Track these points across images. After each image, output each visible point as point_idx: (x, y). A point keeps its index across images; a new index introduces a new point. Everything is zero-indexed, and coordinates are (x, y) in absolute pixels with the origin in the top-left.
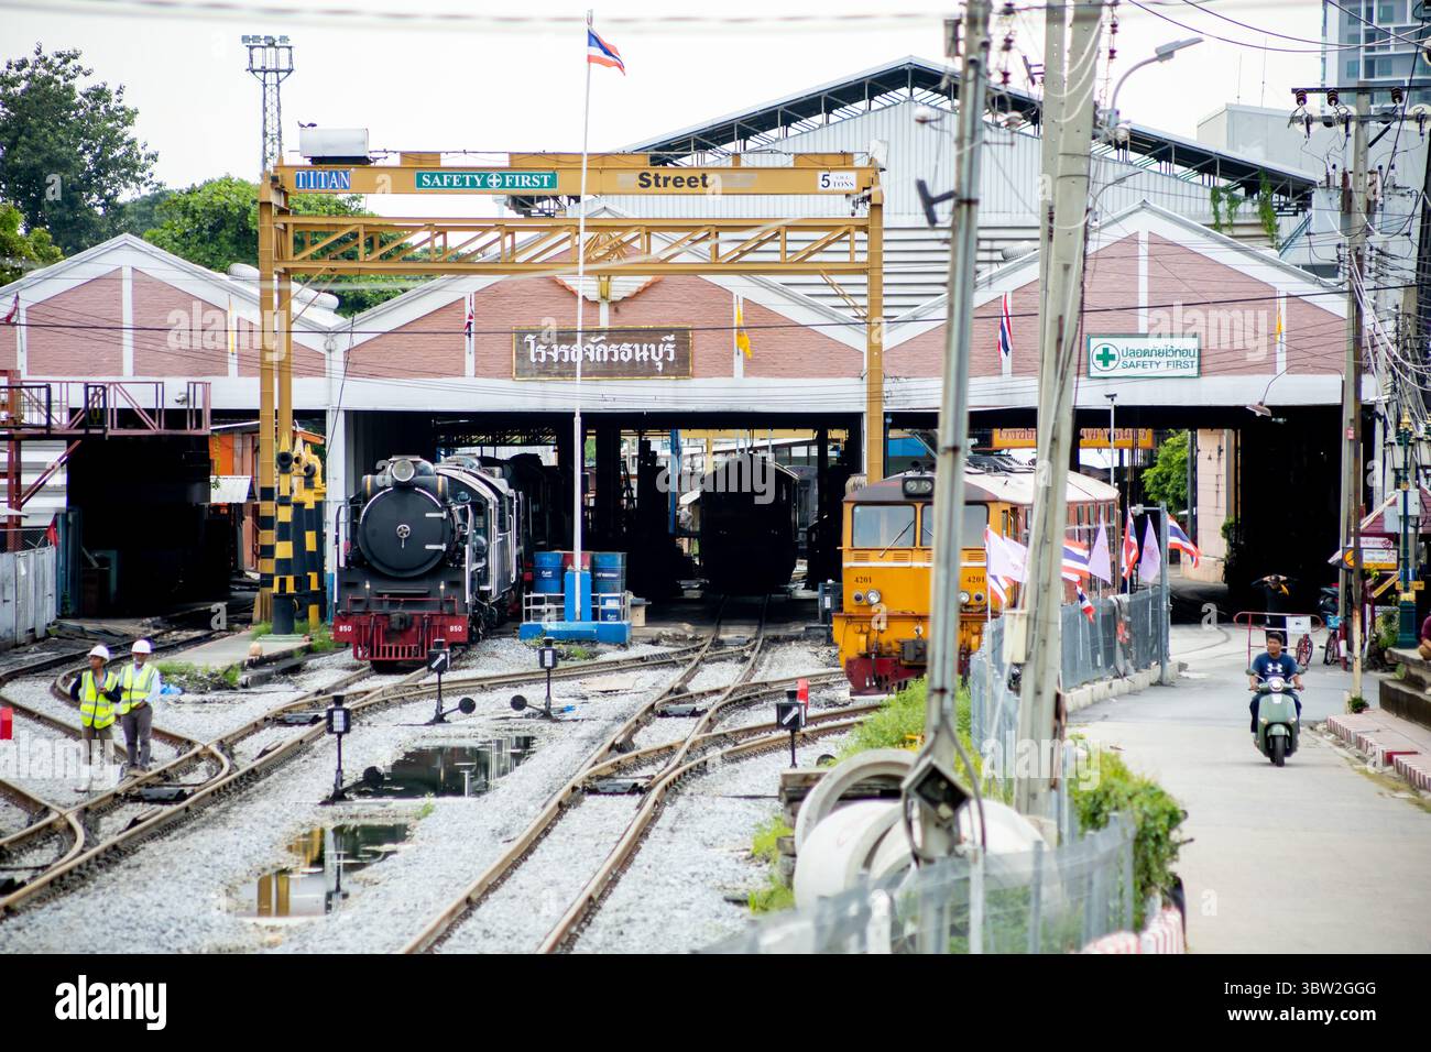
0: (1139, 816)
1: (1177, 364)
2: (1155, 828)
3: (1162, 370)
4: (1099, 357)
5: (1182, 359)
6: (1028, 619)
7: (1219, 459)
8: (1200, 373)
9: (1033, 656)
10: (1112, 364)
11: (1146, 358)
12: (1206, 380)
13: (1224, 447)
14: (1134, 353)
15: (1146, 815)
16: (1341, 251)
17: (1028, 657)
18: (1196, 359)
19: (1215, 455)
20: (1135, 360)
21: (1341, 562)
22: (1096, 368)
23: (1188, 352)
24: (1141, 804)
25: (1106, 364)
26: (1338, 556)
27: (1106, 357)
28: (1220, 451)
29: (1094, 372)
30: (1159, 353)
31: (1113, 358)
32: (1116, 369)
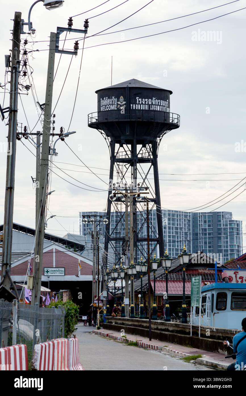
0: (67, 309)
1: (61, 273)
2: (71, 313)
3: (58, 274)
4: (46, 272)
5: (62, 272)
6: (33, 277)
7: (67, 297)
8: (65, 275)
9: (35, 287)
10: (48, 273)
11: (55, 272)
12: (66, 276)
13: (68, 295)
14: (53, 271)
15: (69, 309)
16: (92, 246)
17: (33, 287)
18: (64, 272)
19: (66, 296)
20: (53, 272)
21: (92, 306)
22: (46, 274)
23: (63, 271)
24: (67, 306)
25: (47, 273)
26: (92, 304)
27: (47, 272)
28: (67, 295)
29: (45, 274)
30: (57, 271)
31: (49, 272)
32: (49, 274)
